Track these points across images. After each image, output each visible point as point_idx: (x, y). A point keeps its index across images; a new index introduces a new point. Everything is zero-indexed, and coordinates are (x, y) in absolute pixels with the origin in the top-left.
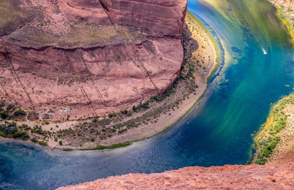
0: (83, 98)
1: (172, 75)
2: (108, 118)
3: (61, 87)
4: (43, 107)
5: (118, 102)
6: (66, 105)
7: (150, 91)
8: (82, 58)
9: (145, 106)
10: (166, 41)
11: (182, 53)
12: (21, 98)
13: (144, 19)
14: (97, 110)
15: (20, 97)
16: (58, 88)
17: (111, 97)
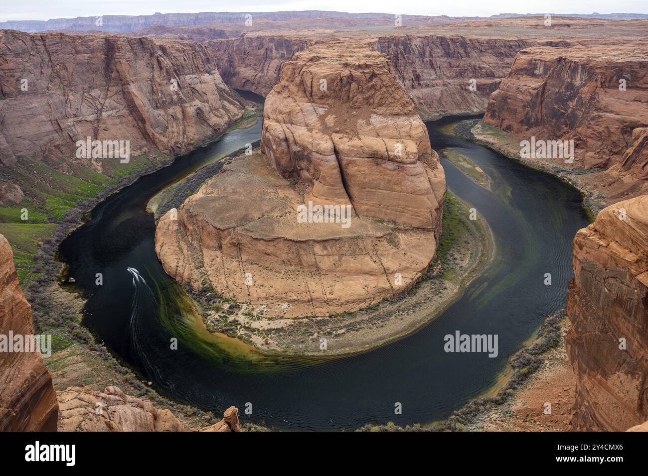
0: (304, 294)
1: (414, 273)
2: (327, 318)
3: (284, 281)
4: (260, 302)
5: (343, 301)
6: (284, 300)
7: (385, 290)
8: (313, 251)
9: (374, 308)
10: (415, 235)
11: (434, 248)
12: (240, 291)
13: (392, 209)
14: (317, 309)
16: (281, 282)
17: (336, 295)
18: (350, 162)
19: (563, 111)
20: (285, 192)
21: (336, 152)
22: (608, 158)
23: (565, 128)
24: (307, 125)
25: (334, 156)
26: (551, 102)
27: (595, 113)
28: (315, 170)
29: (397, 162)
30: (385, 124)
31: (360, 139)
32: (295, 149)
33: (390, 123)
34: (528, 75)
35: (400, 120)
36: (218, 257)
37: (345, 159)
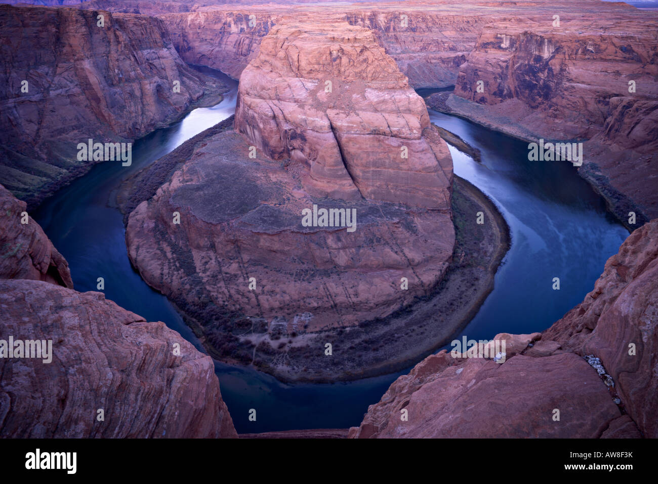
0: (325, 299)
1: (441, 263)
2: (358, 328)
3: (298, 284)
4: (274, 314)
5: (372, 305)
6: (303, 309)
7: (415, 287)
8: (326, 243)
9: (408, 310)
10: (431, 218)
11: (453, 232)
12: (247, 302)
13: (402, 190)
14: (344, 317)
15: (246, 300)
16: (295, 286)
17: (363, 297)
18: (350, 140)
19: (535, 82)
20: (277, 176)
21: (333, 128)
22: (587, 127)
23: (540, 99)
24: (296, 101)
25: (332, 133)
26: (522, 74)
27: (568, 84)
28: (311, 150)
29: (400, 137)
30: (382, 98)
31: (358, 115)
32: (286, 127)
33: (387, 97)
34: (496, 48)
35: (396, 93)
36: (211, 259)
37: (344, 138)
